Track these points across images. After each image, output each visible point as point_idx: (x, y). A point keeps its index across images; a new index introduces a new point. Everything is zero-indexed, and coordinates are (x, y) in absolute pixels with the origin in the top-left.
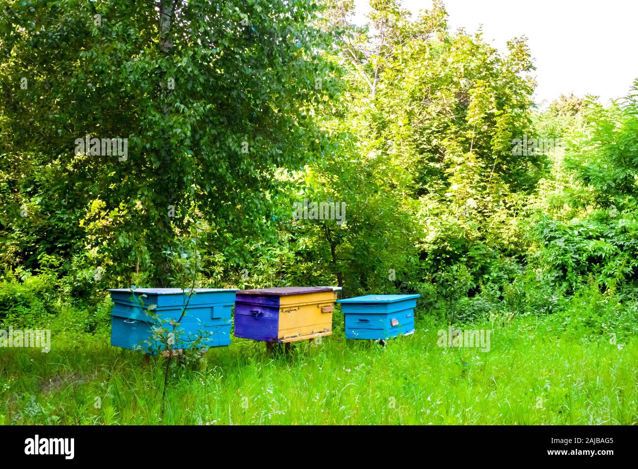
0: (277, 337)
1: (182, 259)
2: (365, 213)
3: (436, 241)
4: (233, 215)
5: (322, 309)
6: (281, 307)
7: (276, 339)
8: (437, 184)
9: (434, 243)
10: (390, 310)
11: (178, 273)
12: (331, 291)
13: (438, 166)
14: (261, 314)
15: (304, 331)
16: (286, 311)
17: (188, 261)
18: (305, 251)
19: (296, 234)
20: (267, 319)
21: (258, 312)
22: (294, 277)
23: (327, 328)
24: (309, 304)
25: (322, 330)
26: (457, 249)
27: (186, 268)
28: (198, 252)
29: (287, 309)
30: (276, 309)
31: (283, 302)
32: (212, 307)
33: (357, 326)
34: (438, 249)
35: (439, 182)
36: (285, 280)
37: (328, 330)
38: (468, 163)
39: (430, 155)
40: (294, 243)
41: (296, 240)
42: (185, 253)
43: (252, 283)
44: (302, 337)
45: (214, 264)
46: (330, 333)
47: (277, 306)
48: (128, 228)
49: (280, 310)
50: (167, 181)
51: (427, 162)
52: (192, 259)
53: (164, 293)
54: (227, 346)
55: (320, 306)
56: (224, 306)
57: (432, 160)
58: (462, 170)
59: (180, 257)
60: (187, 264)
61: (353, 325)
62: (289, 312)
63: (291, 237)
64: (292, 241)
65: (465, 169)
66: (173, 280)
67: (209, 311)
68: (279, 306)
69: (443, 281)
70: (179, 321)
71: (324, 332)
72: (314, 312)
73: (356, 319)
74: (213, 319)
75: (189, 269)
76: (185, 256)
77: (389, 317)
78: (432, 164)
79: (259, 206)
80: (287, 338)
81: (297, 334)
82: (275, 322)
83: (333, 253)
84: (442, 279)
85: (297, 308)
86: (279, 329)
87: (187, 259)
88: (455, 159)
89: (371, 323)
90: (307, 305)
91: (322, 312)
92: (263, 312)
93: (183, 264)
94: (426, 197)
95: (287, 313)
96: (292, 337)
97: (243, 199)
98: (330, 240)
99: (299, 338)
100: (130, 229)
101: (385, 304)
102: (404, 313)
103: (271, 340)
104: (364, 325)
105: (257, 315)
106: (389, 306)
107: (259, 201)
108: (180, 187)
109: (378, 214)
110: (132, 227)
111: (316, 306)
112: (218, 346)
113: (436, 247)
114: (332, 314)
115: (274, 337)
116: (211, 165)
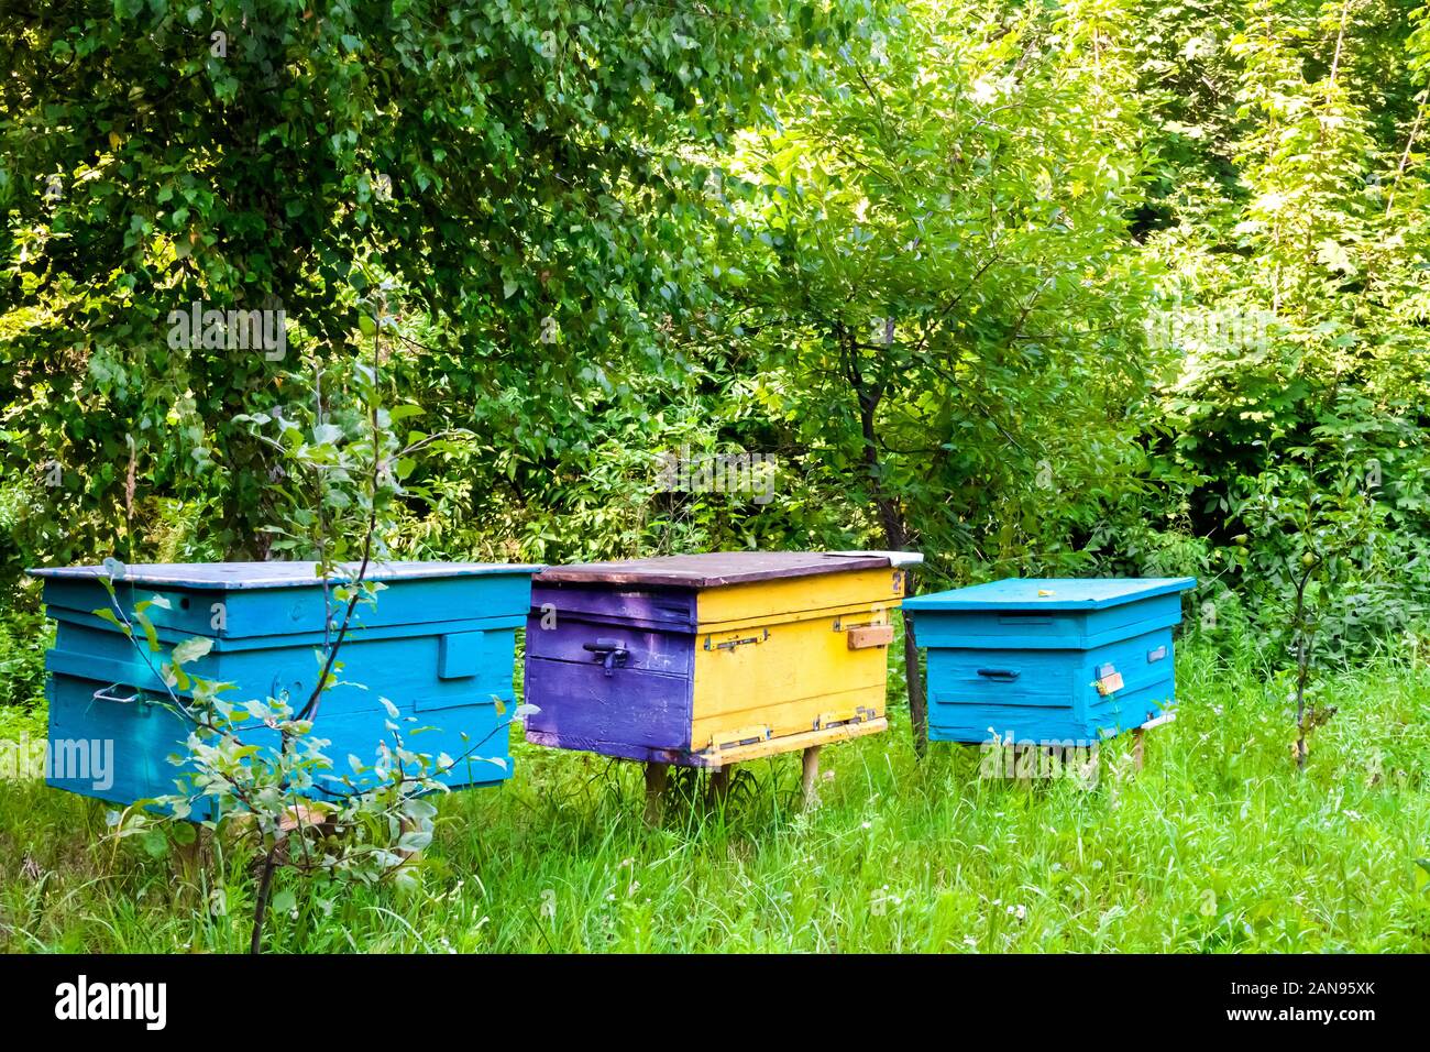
0: (687, 745)
1: (316, 448)
2: (991, 286)
3: (1205, 387)
4: (517, 277)
5: (851, 635)
6: (701, 630)
7: (683, 755)
8: (1199, 192)
9: (1197, 397)
10: (1094, 634)
11: (301, 505)
12: (886, 566)
13: (1196, 132)
14: (627, 656)
15: (788, 718)
16: (720, 646)
17: (343, 456)
18: (752, 423)
19: (720, 367)
20: (648, 675)
21: (612, 650)
22: (718, 514)
23: (870, 705)
24: (803, 616)
25: (852, 714)
26: (1279, 416)
27: (334, 486)
28: (385, 418)
29: (724, 639)
30: (682, 638)
31: (708, 610)
32: (440, 637)
33: (974, 694)
34: (1213, 415)
35: (1205, 185)
36: (685, 521)
37: (872, 715)
38: (1323, 118)
39: (1169, 96)
40: (711, 398)
41: (719, 387)
42: (334, 421)
43: (570, 532)
44: (779, 742)
45: (440, 468)
46: (880, 724)
47: (686, 629)
48: (124, 330)
49: (699, 643)
50: (267, 157)
51: (1157, 118)
52: (357, 448)
53: (248, 583)
54: (500, 782)
55: (844, 623)
56: (486, 631)
57: (1175, 111)
58: (1301, 142)
59: (310, 440)
60: (340, 465)
61: (955, 693)
62: (732, 649)
63: (703, 377)
64: (707, 388)
65: (1310, 137)
66: (283, 538)
67: (428, 650)
68: (694, 627)
69: (1273, 529)
70: (305, 713)
71: (858, 720)
72: (820, 645)
73: (968, 668)
74: (443, 680)
75: (344, 487)
76: (329, 433)
77: (1090, 661)
78: (1174, 127)
79: (612, 246)
80: (723, 747)
81: (762, 732)
82: (679, 686)
83: (867, 429)
84: (1270, 522)
85: (759, 635)
86: (697, 712)
87: (341, 444)
88: (1277, 103)
89: (1024, 683)
90: (799, 622)
91: (852, 648)
92: (632, 649)
93: (321, 468)
94: (1168, 237)
95: (726, 654)
96: (742, 743)
97: (550, 227)
98: (857, 382)
99: (769, 747)
100: (132, 336)
101: (1079, 614)
102: (1141, 648)
103: (665, 755)
104: (999, 691)
105: (609, 662)
106: (1091, 622)
107: (613, 226)
108: (315, 181)
109: (1032, 288)
110: (137, 327)
111: (830, 624)
112: (467, 786)
113: (1206, 408)
114: (885, 651)
115: (677, 745)
116: (431, 95)
